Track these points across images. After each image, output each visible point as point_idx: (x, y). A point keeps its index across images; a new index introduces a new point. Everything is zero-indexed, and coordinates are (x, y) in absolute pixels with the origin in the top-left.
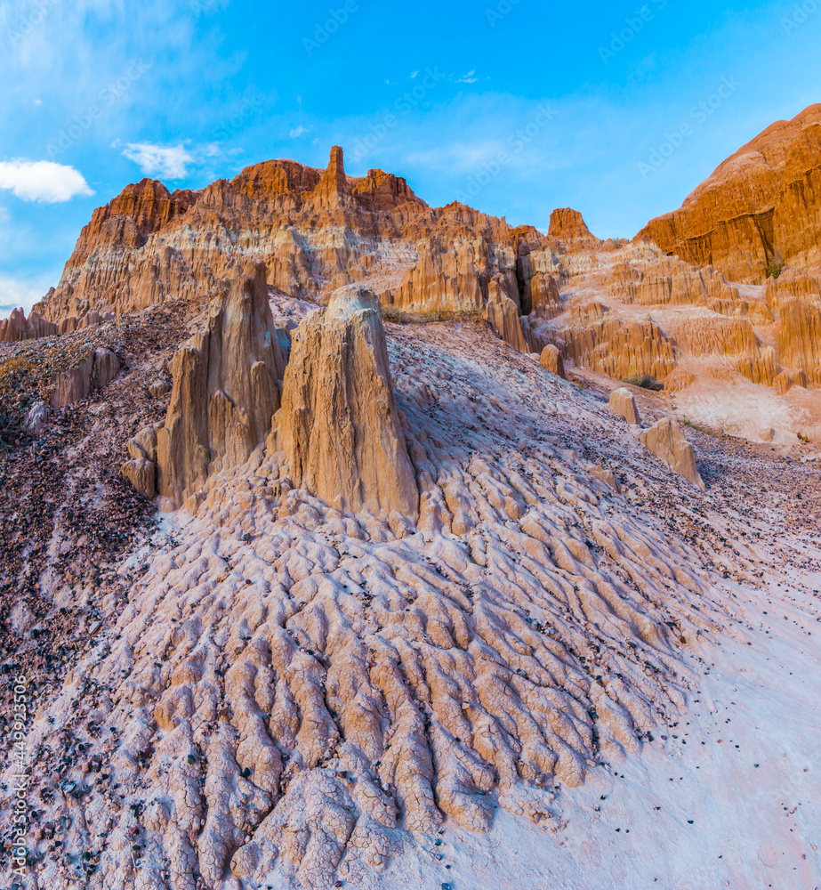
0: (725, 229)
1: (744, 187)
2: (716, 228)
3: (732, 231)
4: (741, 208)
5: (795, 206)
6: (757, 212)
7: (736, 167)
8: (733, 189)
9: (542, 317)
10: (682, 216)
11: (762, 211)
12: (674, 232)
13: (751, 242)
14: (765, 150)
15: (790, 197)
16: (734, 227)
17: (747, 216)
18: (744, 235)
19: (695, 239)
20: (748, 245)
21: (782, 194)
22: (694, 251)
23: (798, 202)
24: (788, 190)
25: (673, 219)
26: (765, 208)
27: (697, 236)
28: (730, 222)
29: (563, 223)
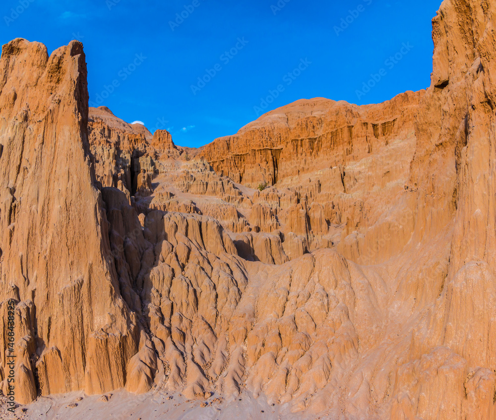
0: (255, 154)
1: (271, 133)
2: (250, 152)
3: (258, 155)
4: (266, 144)
5: (292, 151)
6: (274, 148)
7: (270, 121)
8: (264, 133)
9: (142, 195)
10: (235, 140)
11: (277, 148)
12: (228, 148)
13: (267, 163)
14: (289, 115)
15: (290, 146)
16: (260, 154)
17: (268, 149)
18: (264, 158)
19: (238, 155)
20: (265, 164)
21: (287, 143)
22: (237, 162)
23: (294, 150)
24: (290, 142)
25: (229, 141)
26: (279, 147)
27: (240, 154)
28: (258, 151)
29: (161, 139)
